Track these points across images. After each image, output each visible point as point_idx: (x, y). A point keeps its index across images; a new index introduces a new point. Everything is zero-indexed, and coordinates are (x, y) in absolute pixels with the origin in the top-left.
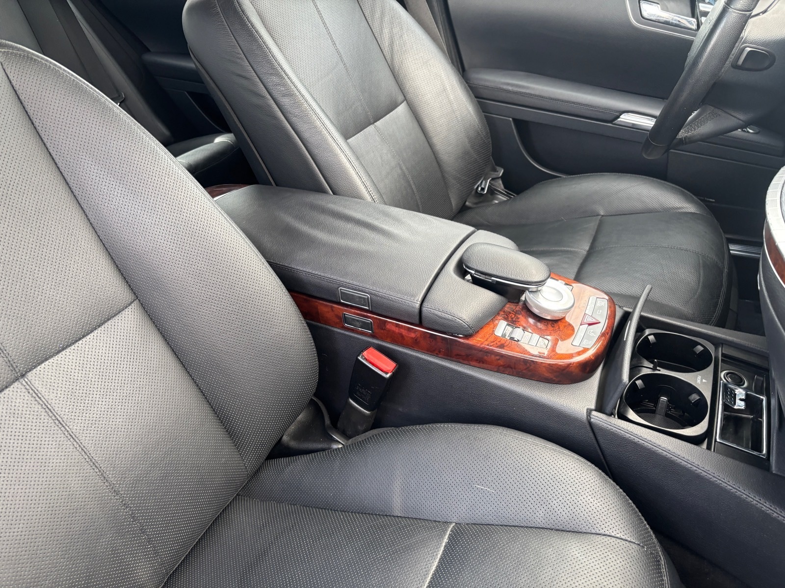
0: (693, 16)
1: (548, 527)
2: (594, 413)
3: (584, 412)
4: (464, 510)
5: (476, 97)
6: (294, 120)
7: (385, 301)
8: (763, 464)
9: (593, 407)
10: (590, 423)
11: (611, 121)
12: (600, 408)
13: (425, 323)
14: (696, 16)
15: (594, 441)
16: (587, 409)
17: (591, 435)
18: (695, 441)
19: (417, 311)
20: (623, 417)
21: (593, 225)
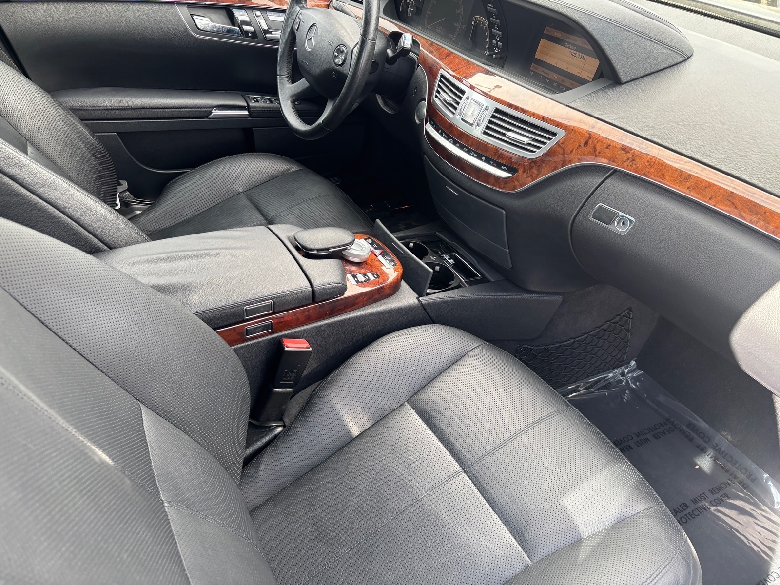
0: (233, 25)
2: (420, 299)
3: (416, 301)
5: (82, 120)
6: (41, 191)
8: (484, 280)
9: (417, 296)
10: (422, 305)
11: (207, 117)
12: (420, 296)
13: (318, 299)
14: (236, 24)
16: (416, 298)
17: (424, 311)
18: (459, 287)
19: (311, 293)
20: (428, 294)
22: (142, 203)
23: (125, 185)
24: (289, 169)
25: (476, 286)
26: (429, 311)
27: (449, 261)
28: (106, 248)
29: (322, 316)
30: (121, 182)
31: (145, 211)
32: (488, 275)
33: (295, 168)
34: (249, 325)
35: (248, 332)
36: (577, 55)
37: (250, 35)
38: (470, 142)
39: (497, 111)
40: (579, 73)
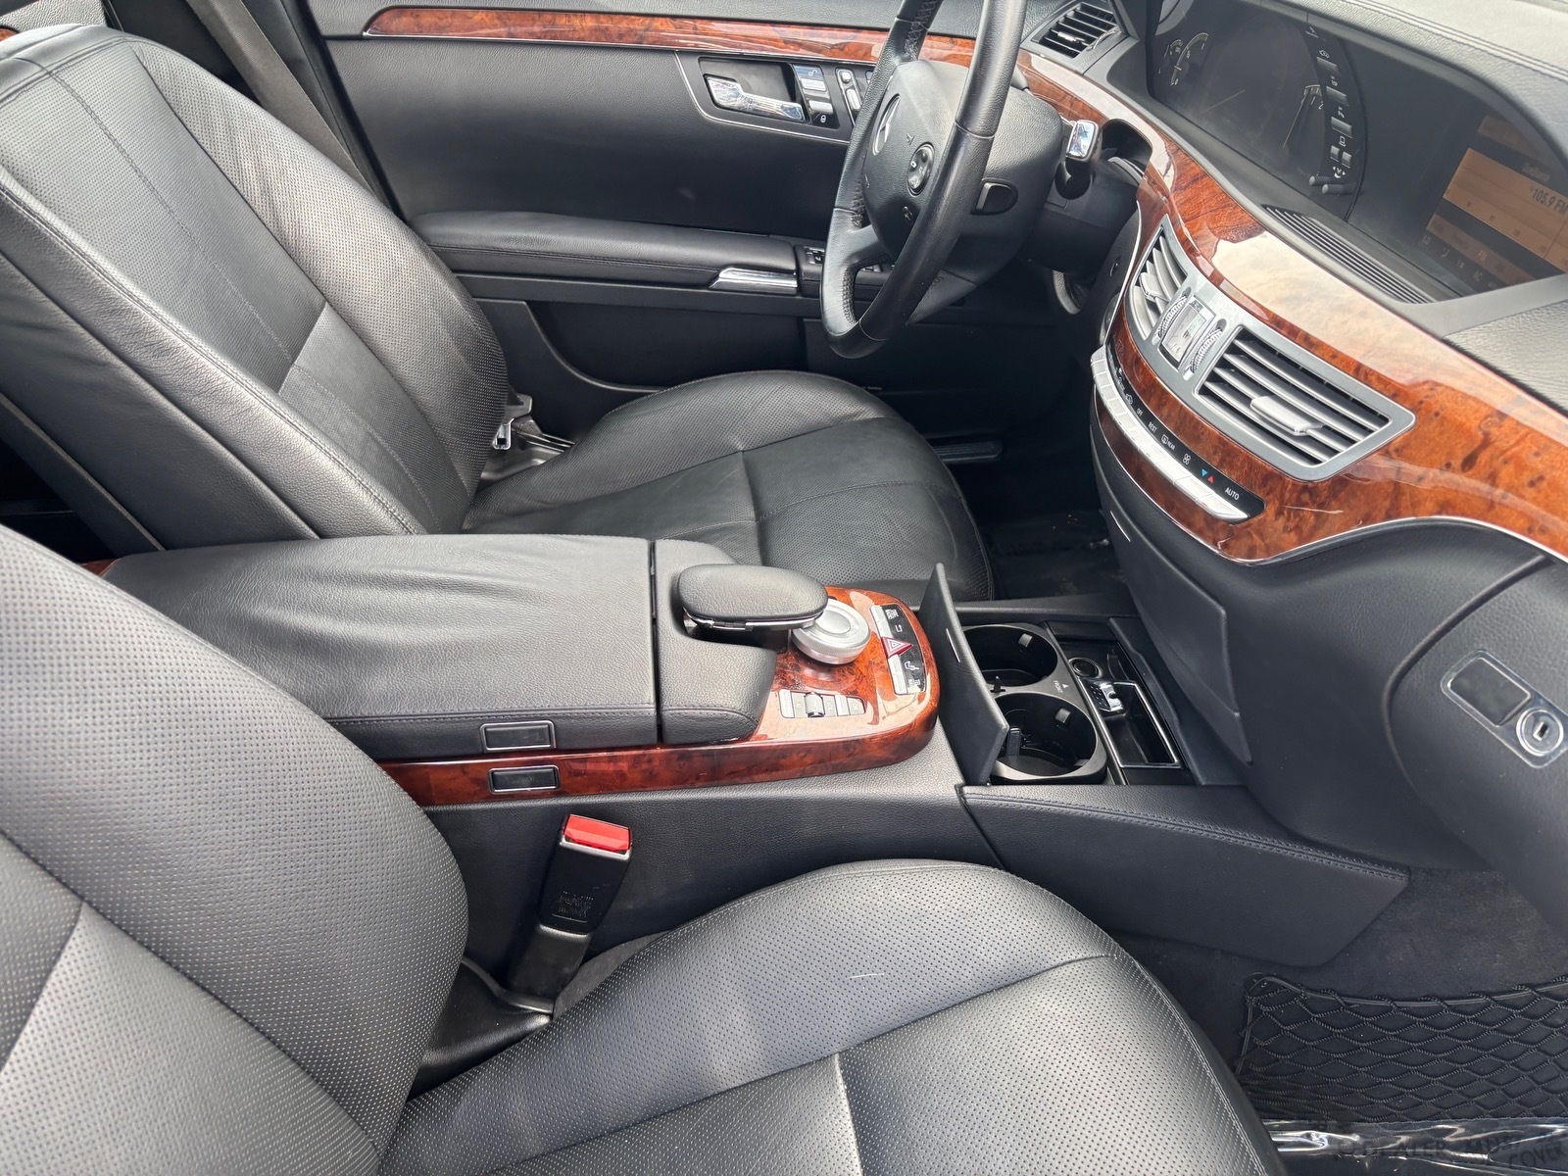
0: (793, 99)
1: (986, 989)
2: (967, 790)
3: (953, 794)
4: (846, 1026)
5: (454, 271)
7: (587, 722)
8: (1181, 778)
9: (960, 780)
10: (967, 808)
11: (706, 285)
12: (969, 780)
13: (670, 738)
14: (798, 98)
15: (977, 832)
16: (955, 787)
17: (972, 825)
18: (1097, 779)
19: (653, 721)
20: (998, 780)
21: (737, 472)
22: (553, 444)
23: (528, 404)
24: (855, 415)
25: (1154, 789)
26: (986, 826)
27: (1110, 700)
28: (312, 533)
29: (687, 780)
30: (521, 397)
31: (552, 462)
32: (1194, 764)
33: (868, 412)
34: (503, 768)
35: (496, 781)
36: (1548, 198)
37: (823, 120)
38: (1165, 411)
39: (1245, 335)
40: (1543, 249)
